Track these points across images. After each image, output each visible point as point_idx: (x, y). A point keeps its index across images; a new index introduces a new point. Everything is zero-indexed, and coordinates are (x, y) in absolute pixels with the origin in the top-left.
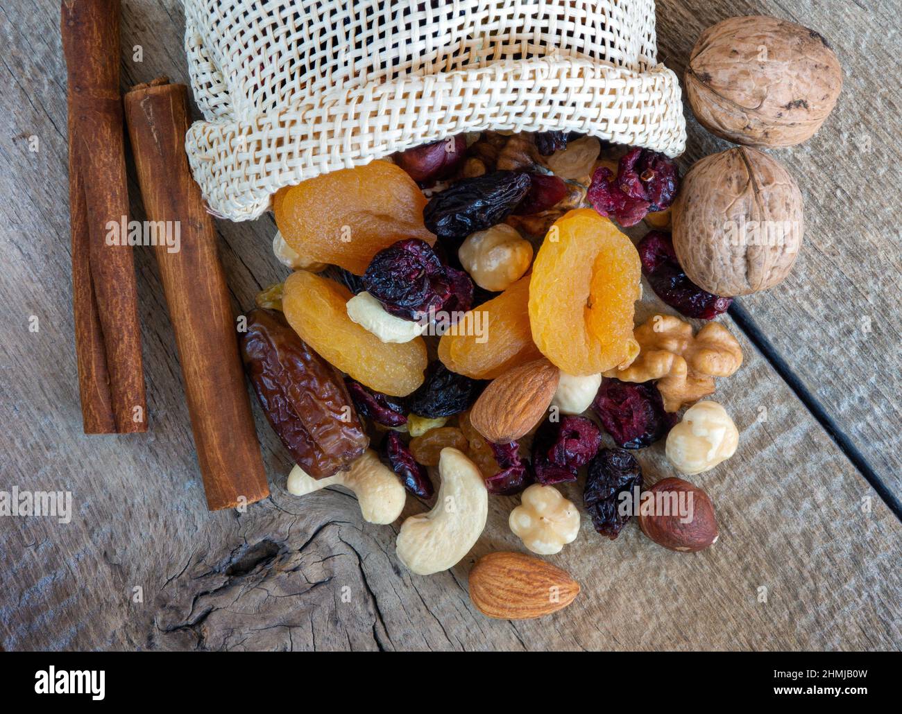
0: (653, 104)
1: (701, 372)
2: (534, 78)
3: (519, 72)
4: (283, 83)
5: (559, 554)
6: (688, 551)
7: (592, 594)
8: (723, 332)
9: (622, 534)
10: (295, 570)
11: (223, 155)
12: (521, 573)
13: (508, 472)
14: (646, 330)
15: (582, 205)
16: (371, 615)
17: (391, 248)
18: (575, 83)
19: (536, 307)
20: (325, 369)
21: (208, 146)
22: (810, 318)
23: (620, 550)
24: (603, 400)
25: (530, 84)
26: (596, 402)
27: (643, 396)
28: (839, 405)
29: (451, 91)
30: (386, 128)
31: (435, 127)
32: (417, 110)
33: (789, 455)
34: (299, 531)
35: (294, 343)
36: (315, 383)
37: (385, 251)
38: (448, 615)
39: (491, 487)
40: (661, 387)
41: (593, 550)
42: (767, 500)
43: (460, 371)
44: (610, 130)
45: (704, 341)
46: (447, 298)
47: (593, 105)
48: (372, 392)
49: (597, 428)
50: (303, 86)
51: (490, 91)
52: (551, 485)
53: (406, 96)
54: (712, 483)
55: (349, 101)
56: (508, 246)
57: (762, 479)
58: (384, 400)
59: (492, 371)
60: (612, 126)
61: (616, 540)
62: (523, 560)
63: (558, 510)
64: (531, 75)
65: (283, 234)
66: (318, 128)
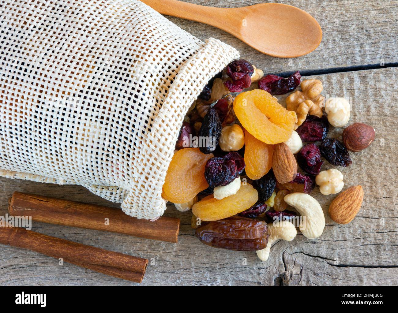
0: (217, 50)
1: (316, 97)
2: (183, 80)
3: (177, 84)
4: (128, 165)
5: (345, 185)
6: (372, 141)
7: (365, 183)
8: (306, 82)
9: (352, 159)
10: (291, 276)
11: (138, 201)
12: (342, 201)
13: (306, 183)
14: (289, 106)
15: (234, 99)
16: (323, 261)
17: (206, 170)
18: (193, 69)
19: (257, 135)
20: (231, 219)
21: (132, 205)
22: (322, 50)
23: (357, 164)
24: (303, 136)
25: (184, 83)
26: (302, 139)
27: (310, 122)
28: (357, 60)
29: (168, 110)
30: (166, 139)
31: (177, 124)
32: (167, 125)
33: (362, 87)
34: (279, 266)
35: (216, 224)
36: (234, 226)
37: (206, 172)
38: (340, 236)
39: (307, 192)
40: (311, 114)
41: (351, 173)
42: (373, 105)
43: (262, 176)
44: (217, 69)
45: (306, 90)
46: (234, 163)
47: (205, 68)
48: (249, 209)
49: (311, 143)
50: (133, 159)
51: (177, 98)
52: (320, 172)
53: (160, 126)
54: (355, 119)
55: (149, 146)
56: (231, 132)
57: (365, 102)
58: (254, 207)
59: (269, 165)
60: (216, 67)
61: (352, 163)
62: (339, 198)
63: (330, 175)
64: (181, 81)
65: (177, 202)
66: (151, 162)
